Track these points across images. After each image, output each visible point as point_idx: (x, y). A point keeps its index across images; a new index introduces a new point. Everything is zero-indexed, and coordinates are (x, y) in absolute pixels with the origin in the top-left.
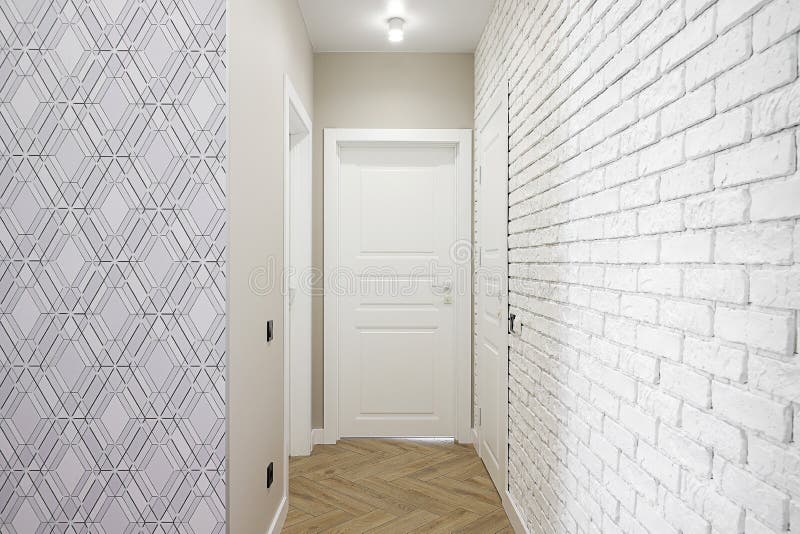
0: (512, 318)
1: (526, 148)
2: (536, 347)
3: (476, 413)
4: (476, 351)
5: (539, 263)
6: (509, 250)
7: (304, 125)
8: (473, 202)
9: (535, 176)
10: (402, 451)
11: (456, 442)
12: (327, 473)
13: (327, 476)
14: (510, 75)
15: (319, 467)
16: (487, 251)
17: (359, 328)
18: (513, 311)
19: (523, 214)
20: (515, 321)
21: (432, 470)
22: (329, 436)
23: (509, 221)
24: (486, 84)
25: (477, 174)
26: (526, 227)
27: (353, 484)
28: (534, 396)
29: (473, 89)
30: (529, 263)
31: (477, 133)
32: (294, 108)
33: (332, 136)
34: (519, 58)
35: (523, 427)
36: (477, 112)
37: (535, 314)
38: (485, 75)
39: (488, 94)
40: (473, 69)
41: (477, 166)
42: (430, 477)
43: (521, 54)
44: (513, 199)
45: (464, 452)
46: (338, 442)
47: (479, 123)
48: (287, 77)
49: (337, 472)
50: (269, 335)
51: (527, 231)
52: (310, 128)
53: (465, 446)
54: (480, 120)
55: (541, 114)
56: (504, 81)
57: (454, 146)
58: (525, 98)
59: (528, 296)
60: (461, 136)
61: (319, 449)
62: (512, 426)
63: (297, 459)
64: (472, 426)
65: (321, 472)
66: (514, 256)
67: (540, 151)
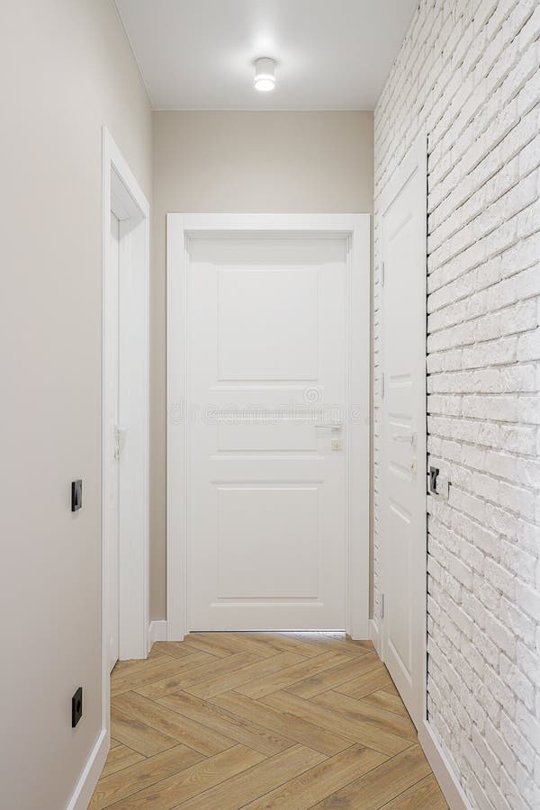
0: (435, 473)
1: (457, 226)
2: (474, 519)
3: (377, 598)
4: (376, 514)
5: (479, 393)
6: (428, 375)
7: (137, 206)
8: (372, 311)
9: (473, 264)
10: (274, 652)
11: (348, 638)
12: (169, 686)
13: (168, 691)
14: (430, 125)
15: (157, 677)
16: (392, 378)
17: (215, 483)
18: (434, 463)
19: (451, 323)
20: (440, 479)
21: (315, 681)
22: (174, 630)
23: (428, 335)
24: (392, 149)
25: (378, 276)
26: (456, 341)
27: (204, 703)
28: (471, 592)
29: (372, 159)
30: (463, 394)
31: (378, 219)
32: (117, 173)
33: (178, 223)
34: (444, 101)
35: (453, 634)
36: (377, 190)
37: (473, 470)
38: (391, 136)
39: (394, 162)
40: (372, 132)
41: (377, 262)
42: (313, 692)
43: (448, 93)
44: (434, 302)
45: (360, 652)
46: (186, 637)
47: (381, 203)
48: (106, 128)
49: (183, 684)
50: (75, 502)
51: (458, 347)
52: (147, 211)
53: (360, 643)
54: (383, 199)
55: (483, 171)
56: (422, 137)
57: (347, 237)
58: (455, 154)
59: (461, 441)
60: (355, 222)
61: (159, 648)
62: (433, 629)
63: (128, 664)
64: (371, 617)
65: (161, 685)
66: (436, 384)
67: (481, 227)
